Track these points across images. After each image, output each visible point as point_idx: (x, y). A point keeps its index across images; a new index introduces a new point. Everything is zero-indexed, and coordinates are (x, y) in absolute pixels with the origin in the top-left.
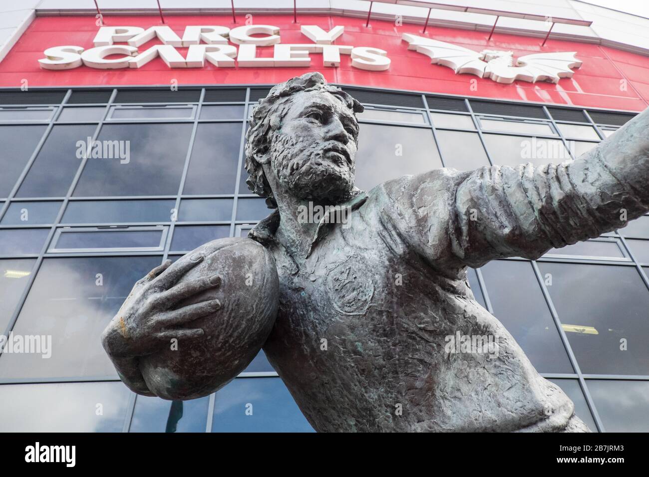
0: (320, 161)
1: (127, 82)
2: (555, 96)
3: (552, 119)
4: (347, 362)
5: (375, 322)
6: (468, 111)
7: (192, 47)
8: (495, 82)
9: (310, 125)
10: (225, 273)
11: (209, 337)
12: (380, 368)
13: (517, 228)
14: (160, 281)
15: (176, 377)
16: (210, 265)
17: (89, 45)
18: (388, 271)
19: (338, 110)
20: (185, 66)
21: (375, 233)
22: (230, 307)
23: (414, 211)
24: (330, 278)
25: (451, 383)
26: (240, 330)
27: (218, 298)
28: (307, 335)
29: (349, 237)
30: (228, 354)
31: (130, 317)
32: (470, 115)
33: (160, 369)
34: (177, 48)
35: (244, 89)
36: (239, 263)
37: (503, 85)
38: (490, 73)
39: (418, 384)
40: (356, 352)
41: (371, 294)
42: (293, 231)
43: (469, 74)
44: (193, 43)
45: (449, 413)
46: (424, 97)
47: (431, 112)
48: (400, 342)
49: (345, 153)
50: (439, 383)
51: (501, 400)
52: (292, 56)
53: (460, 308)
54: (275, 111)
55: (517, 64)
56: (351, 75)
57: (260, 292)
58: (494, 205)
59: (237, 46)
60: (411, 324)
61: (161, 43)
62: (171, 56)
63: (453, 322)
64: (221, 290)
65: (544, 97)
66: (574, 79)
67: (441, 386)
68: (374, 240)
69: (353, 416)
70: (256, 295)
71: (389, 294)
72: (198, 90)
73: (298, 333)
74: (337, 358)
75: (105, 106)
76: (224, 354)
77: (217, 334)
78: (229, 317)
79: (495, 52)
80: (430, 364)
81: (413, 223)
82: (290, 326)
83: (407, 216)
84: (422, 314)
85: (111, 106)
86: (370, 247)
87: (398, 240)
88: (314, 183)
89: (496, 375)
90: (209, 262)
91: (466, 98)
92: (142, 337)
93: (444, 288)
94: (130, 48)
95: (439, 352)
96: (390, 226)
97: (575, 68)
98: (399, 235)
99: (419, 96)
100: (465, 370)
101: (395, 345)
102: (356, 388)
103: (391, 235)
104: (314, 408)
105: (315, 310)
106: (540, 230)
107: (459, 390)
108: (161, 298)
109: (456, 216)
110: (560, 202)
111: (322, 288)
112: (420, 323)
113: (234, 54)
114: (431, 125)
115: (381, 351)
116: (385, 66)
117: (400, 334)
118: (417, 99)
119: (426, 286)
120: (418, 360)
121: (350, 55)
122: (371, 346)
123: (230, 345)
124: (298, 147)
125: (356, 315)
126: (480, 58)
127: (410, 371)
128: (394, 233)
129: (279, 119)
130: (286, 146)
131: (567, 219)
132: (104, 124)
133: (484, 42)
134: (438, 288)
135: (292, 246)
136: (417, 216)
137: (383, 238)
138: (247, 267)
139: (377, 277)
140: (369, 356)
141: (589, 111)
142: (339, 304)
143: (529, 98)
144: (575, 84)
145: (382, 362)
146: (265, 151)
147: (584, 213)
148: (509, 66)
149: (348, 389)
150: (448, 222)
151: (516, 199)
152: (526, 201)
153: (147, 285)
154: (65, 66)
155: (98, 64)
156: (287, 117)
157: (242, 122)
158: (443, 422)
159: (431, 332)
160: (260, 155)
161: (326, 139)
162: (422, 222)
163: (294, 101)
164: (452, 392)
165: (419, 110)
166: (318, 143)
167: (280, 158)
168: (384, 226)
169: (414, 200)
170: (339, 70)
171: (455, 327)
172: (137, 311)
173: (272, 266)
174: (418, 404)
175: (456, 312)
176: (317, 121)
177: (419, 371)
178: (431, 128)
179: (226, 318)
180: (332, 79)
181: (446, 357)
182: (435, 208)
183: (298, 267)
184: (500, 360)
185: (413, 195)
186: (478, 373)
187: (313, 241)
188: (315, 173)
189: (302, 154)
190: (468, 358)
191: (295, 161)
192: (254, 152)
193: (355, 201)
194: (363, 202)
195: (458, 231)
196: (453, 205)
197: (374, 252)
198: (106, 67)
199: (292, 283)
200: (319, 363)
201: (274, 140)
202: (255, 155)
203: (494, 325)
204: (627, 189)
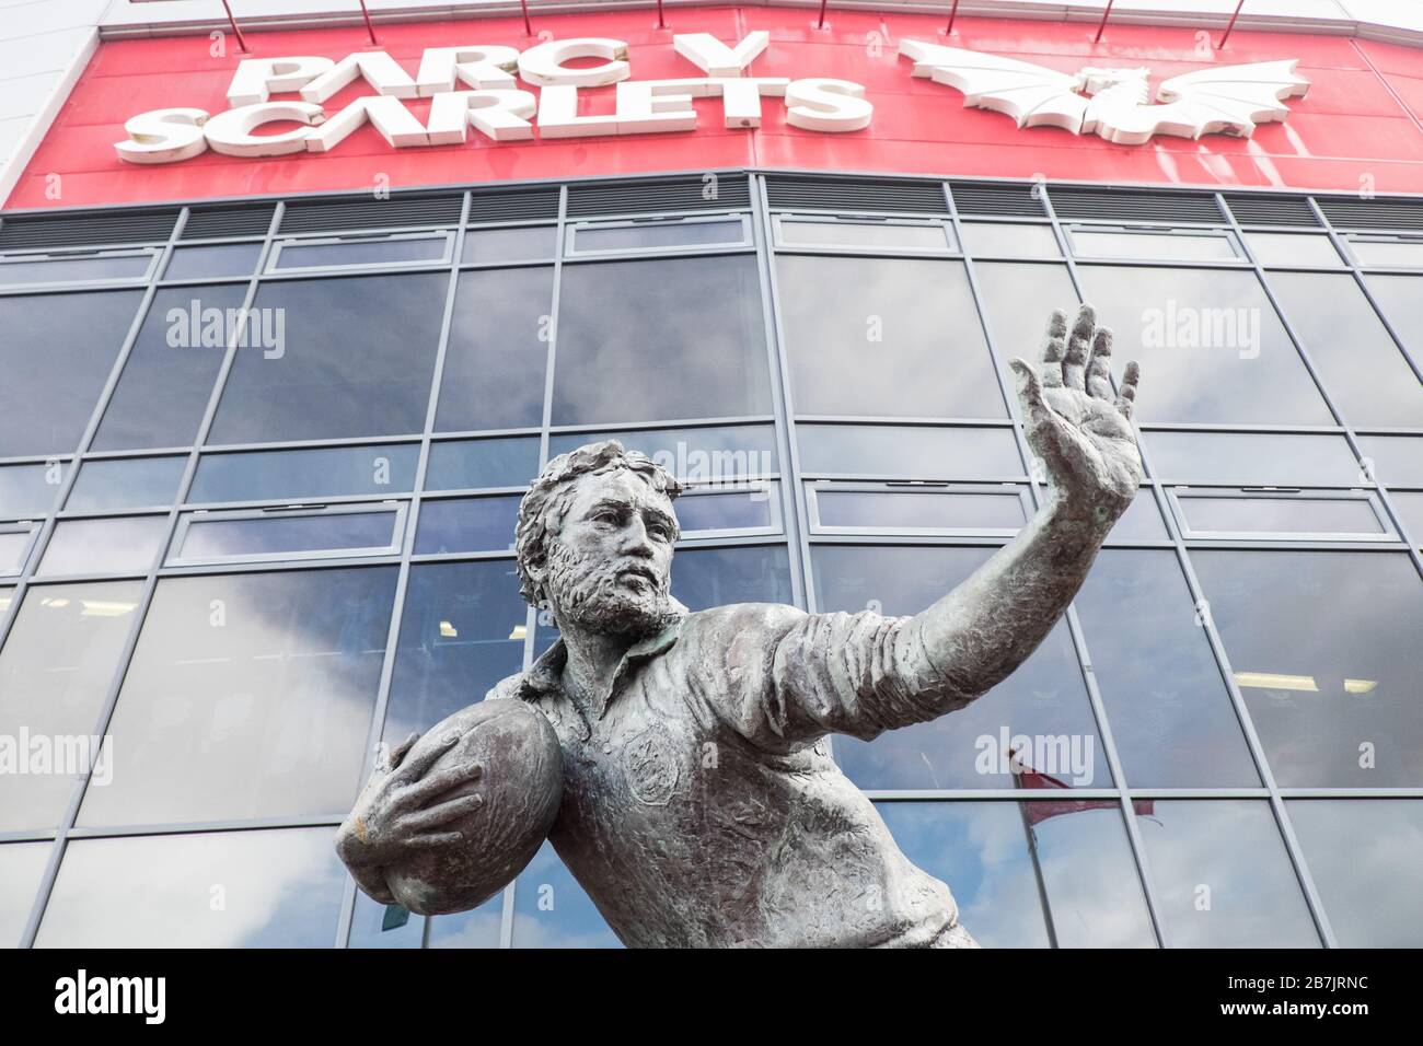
0: (611, 590)
1: (304, 183)
2: (1244, 167)
3: (1234, 224)
4: (648, 862)
5: (681, 815)
6: (1045, 215)
7: (438, 99)
8: (1108, 142)
9: (598, 533)
10: (487, 758)
11: (470, 841)
12: (689, 873)
13: (838, 708)
14: (405, 771)
15: (431, 890)
16: (467, 749)
17: (219, 105)
19: (640, 503)
20: (427, 143)
21: (680, 697)
22: (495, 803)
23: (726, 672)
24: (627, 753)
25: (783, 890)
26: (509, 830)
28: (601, 827)
29: (652, 695)
30: (496, 859)
31: (370, 819)
32: (1050, 224)
33: (410, 880)
34: (405, 101)
35: (554, 189)
36: (504, 743)
37: (1127, 148)
38: (1097, 122)
39: (736, 894)
40: (660, 853)
41: (675, 780)
42: (585, 677)
43: (1050, 128)
45: (776, 929)
46: (946, 187)
47: (962, 221)
48: (712, 841)
49: (647, 573)
50: (764, 892)
51: (846, 912)
52: (655, 108)
53: (795, 791)
54: (553, 505)
55: (1160, 97)
56: (787, 144)
57: (534, 779)
58: (813, 679)
59: (536, 90)
60: (727, 818)
61: (372, 92)
63: (785, 811)
64: (482, 782)
65: (1218, 171)
66: (1291, 124)
67: (768, 895)
68: (679, 705)
70: (527, 783)
71: (697, 779)
72: (455, 195)
73: (589, 824)
74: (638, 859)
75: (262, 242)
76: (490, 861)
77: (479, 837)
78: (494, 816)
79: (1108, 71)
80: (752, 868)
81: (724, 689)
82: (579, 814)
83: (717, 679)
84: (741, 803)
85: (274, 241)
86: (674, 715)
87: (707, 710)
88: (606, 620)
89: (846, 877)
90: (466, 743)
91: (1041, 184)
92: (387, 844)
93: (771, 766)
94: (304, 108)
95: (764, 851)
96: (697, 690)
97: (1293, 99)
98: (708, 703)
99: (937, 185)
100: (803, 871)
101: (705, 844)
102: (663, 898)
103: (698, 703)
105: (609, 793)
106: (863, 713)
107: (791, 899)
108: (408, 797)
109: (772, 685)
111: (618, 765)
112: (739, 816)
113: (530, 109)
114: (961, 251)
115: (689, 852)
116: (861, 119)
117: (712, 831)
118: (932, 192)
119: (746, 767)
120: (737, 863)
121: (781, 99)
122: (676, 845)
123: (497, 849)
124: (583, 567)
125: (657, 806)
126: (1074, 90)
127: (725, 877)
128: (702, 699)
129: (557, 519)
130: (567, 564)
131: (888, 703)
132: (261, 282)
133: (1084, 49)
134: (763, 769)
135: (583, 697)
136: (729, 679)
137: (689, 705)
138: (514, 747)
139: (682, 756)
140: (675, 858)
141: (1320, 199)
142: (637, 789)
143: (1183, 177)
144: (1292, 135)
145: (690, 866)
146: (540, 561)
147: (906, 698)
148: (1139, 104)
149: (655, 899)
150: (762, 693)
151: (837, 671)
152: (846, 677)
154: (172, 155)
155: (240, 146)
156: (569, 515)
157: (552, 265)
159: (753, 826)
160: (535, 568)
161: (622, 554)
162: (734, 688)
163: (579, 490)
164: (782, 903)
165: (935, 218)
166: (609, 562)
167: (560, 581)
168: (691, 688)
170: (759, 136)
171: (788, 817)
172: (378, 810)
173: (549, 740)
174: (736, 920)
175: (790, 798)
176: (608, 525)
177: (737, 877)
178: (963, 260)
179: (489, 817)
180: (743, 158)
181: (774, 857)
182: (749, 671)
183: (589, 730)
184: (855, 855)
185: (727, 649)
186: (821, 876)
187: (608, 696)
188: (605, 608)
189: (588, 579)
190: (807, 856)
191: (578, 588)
192: (526, 562)
193: (663, 643)
194: (670, 646)
195: (774, 705)
196: (769, 671)
197: (678, 722)
198: (257, 153)
199: (582, 753)
200: (617, 863)
201: (551, 550)
202: (527, 568)
203: (851, 808)
204: (943, 677)
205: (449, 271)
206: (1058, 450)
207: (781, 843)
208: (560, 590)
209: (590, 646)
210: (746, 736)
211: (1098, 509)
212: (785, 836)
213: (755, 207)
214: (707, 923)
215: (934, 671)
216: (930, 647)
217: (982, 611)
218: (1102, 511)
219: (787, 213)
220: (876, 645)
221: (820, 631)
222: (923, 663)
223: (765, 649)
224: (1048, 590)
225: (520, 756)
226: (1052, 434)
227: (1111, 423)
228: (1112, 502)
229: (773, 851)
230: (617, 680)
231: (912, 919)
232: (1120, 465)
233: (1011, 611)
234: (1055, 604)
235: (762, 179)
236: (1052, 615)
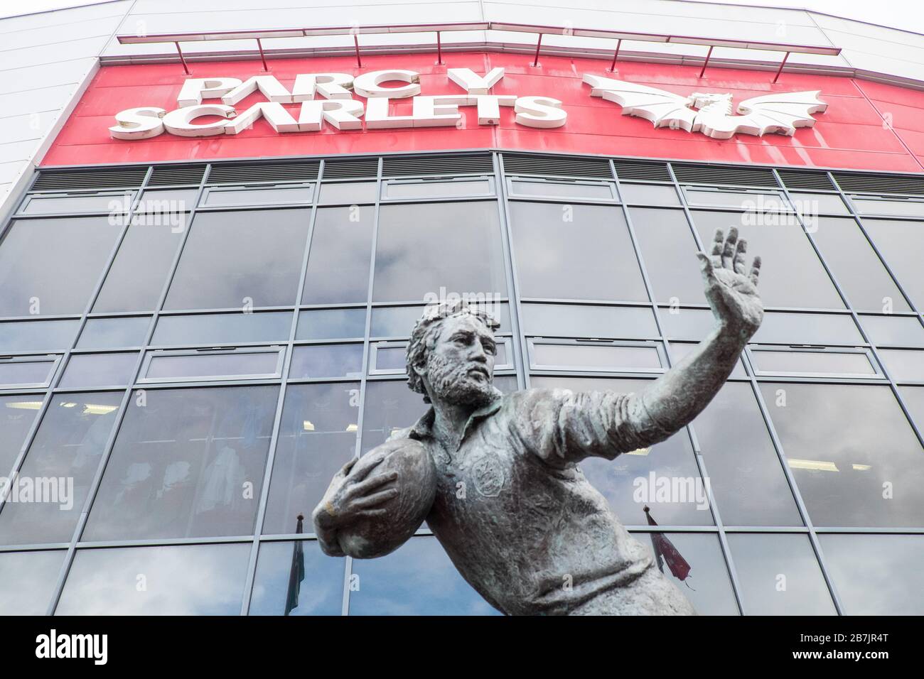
0: (465, 379)
1: (223, 153)
2: (789, 153)
3: (784, 188)
4: (486, 530)
5: (505, 502)
6: (670, 179)
7: (305, 104)
8: (709, 137)
9: (457, 348)
11: (390, 515)
12: (510, 534)
13: (596, 441)
14: (355, 476)
15: (366, 542)
16: (389, 464)
17: (172, 105)
18: (514, 466)
19: (478, 332)
20: (298, 130)
21: (505, 438)
22: (404, 494)
23: (532, 424)
24: (473, 468)
25: (560, 544)
26: (410, 509)
27: (394, 488)
28: (458, 510)
29: (488, 437)
30: (403, 526)
31: (335, 501)
32: (674, 185)
33: (355, 537)
34: (285, 105)
35: (374, 159)
36: (408, 461)
37: (720, 141)
38: (701, 125)
39: (536, 545)
40: (493, 523)
41: (502, 482)
42: (446, 428)
44: (306, 97)
45: (558, 565)
46: (611, 161)
47: (621, 183)
48: (523, 516)
49: (484, 371)
50: (551, 545)
51: (596, 556)
52: (436, 112)
53: (567, 490)
54: (431, 333)
55: (739, 111)
56: (515, 135)
57: (424, 482)
59: (364, 100)
60: (530, 503)
61: (265, 100)
62: (279, 117)
63: (562, 501)
64: (397, 482)
65: (775, 157)
66: (816, 128)
67: (553, 546)
68: (504, 442)
69: (493, 569)
70: (421, 484)
71: (515, 482)
72: (315, 162)
73: (451, 509)
74: (480, 528)
75: (198, 188)
76: (399, 526)
77: (395, 512)
78: (404, 501)
79: (708, 95)
80: (544, 531)
81: (530, 433)
82: (445, 503)
83: (526, 427)
84: (539, 496)
85: (204, 187)
86: (501, 447)
87: (521, 444)
88: (461, 396)
89: (595, 538)
90: (388, 461)
91: (668, 161)
92: (345, 515)
94: (224, 108)
95: (551, 522)
96: (515, 434)
97: (818, 113)
98: (521, 440)
99: (606, 161)
100: (572, 534)
101: (519, 518)
102: (494, 549)
103: (515, 440)
104: (465, 564)
106: (610, 444)
107: (566, 549)
108: (357, 489)
109: (558, 429)
110: (619, 427)
111: (468, 476)
112: (537, 502)
113: (361, 111)
114: (621, 201)
115: (510, 522)
116: (560, 120)
117: (523, 511)
118: (603, 165)
119: (542, 476)
120: (537, 528)
121: (513, 107)
122: (502, 518)
123: (404, 519)
124: (448, 367)
125: (492, 497)
126: (687, 106)
127: (530, 536)
128: (518, 438)
129: (433, 341)
130: (439, 366)
131: (624, 438)
132: (196, 212)
133: (693, 81)
135: (445, 440)
136: (533, 427)
137: (510, 442)
138: (414, 464)
139: (506, 470)
140: (502, 526)
141: (835, 173)
142: (481, 488)
143: (753, 159)
144: (818, 135)
145: (510, 530)
146: (423, 364)
147: (634, 435)
148: (726, 115)
149: (488, 549)
150: (552, 434)
151: (595, 421)
152: (601, 424)
153: (345, 479)
154: (143, 135)
155: (184, 130)
156: (439, 339)
157: (374, 205)
158: (554, 571)
159: (545, 509)
160: (419, 368)
161: (470, 360)
162: (536, 432)
163: (445, 325)
164: (560, 551)
165: (605, 181)
166: (463, 364)
167: (436, 374)
168: (511, 432)
169: (532, 414)
170: (499, 130)
171: (564, 504)
172: (340, 497)
174: (536, 560)
175: (565, 493)
176: (462, 344)
177: (536, 536)
178: (622, 206)
179: (401, 501)
180: (489, 142)
181: (556, 526)
182: (545, 423)
183: (450, 457)
184: (599, 527)
185: (531, 411)
186: (581, 536)
187: (462, 438)
188: (462, 389)
189: (451, 374)
190: (574, 526)
191: (446, 379)
192: (414, 365)
193: (493, 409)
194: (497, 410)
195: (559, 440)
196: (557, 422)
197: (504, 451)
198: (195, 135)
199: (446, 470)
200: (468, 530)
201: (429, 358)
202: (415, 368)
203: (596, 501)
204: (656, 422)
205: (311, 207)
206: (722, 299)
207: (560, 518)
208: (435, 380)
209: (450, 412)
210: (543, 458)
211: (742, 331)
212: (562, 515)
213: (496, 172)
214: (520, 562)
215: (651, 419)
216: (648, 405)
217: (678, 387)
218: (744, 332)
219: (516, 176)
220: (617, 407)
221: (585, 399)
222: (644, 415)
223: (554, 410)
224: (714, 374)
225: (417, 469)
226: (719, 291)
227: (747, 287)
228: (749, 327)
229: (555, 522)
230: (467, 429)
231: (632, 561)
232: (753, 308)
233: (694, 386)
234: (717, 382)
235: (500, 155)
236: (715, 388)
